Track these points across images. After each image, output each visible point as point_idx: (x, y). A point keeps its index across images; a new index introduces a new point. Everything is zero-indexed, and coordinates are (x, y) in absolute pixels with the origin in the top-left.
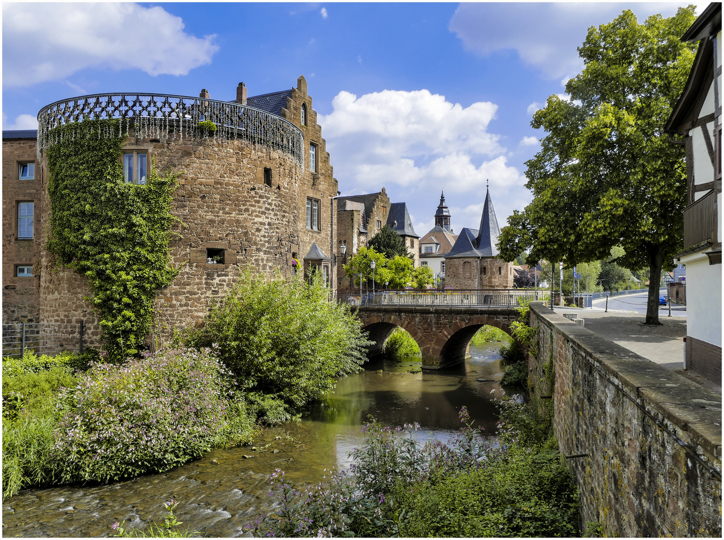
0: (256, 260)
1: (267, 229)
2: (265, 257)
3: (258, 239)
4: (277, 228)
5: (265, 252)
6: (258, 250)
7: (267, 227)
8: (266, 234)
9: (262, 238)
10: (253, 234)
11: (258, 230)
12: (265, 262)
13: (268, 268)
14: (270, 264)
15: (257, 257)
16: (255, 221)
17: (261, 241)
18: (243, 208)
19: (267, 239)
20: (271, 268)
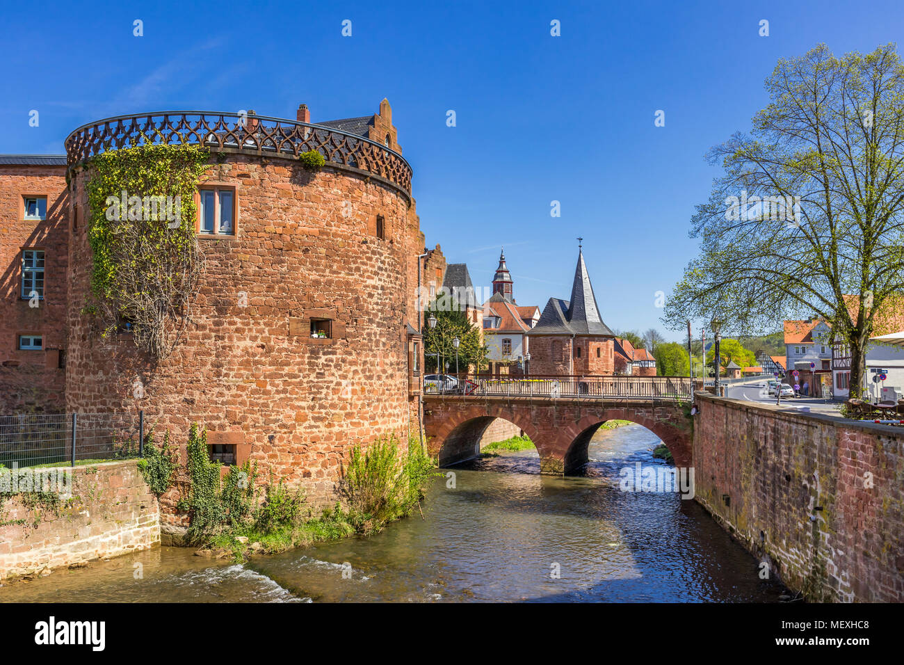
0: (369, 334)
1: (380, 295)
2: (378, 330)
3: (371, 307)
4: (391, 294)
5: (379, 325)
6: (371, 321)
7: (380, 292)
8: (379, 301)
9: (375, 306)
10: (365, 301)
11: (371, 295)
12: (378, 338)
13: (381, 345)
14: (383, 340)
15: (369, 331)
16: (367, 283)
17: (373, 309)
18: (353, 266)
19: (380, 307)
20: (384, 344)
